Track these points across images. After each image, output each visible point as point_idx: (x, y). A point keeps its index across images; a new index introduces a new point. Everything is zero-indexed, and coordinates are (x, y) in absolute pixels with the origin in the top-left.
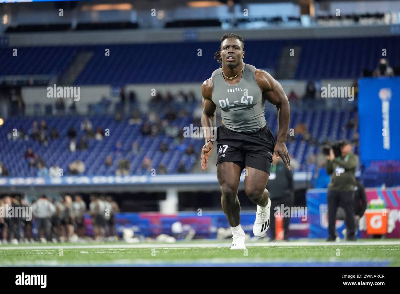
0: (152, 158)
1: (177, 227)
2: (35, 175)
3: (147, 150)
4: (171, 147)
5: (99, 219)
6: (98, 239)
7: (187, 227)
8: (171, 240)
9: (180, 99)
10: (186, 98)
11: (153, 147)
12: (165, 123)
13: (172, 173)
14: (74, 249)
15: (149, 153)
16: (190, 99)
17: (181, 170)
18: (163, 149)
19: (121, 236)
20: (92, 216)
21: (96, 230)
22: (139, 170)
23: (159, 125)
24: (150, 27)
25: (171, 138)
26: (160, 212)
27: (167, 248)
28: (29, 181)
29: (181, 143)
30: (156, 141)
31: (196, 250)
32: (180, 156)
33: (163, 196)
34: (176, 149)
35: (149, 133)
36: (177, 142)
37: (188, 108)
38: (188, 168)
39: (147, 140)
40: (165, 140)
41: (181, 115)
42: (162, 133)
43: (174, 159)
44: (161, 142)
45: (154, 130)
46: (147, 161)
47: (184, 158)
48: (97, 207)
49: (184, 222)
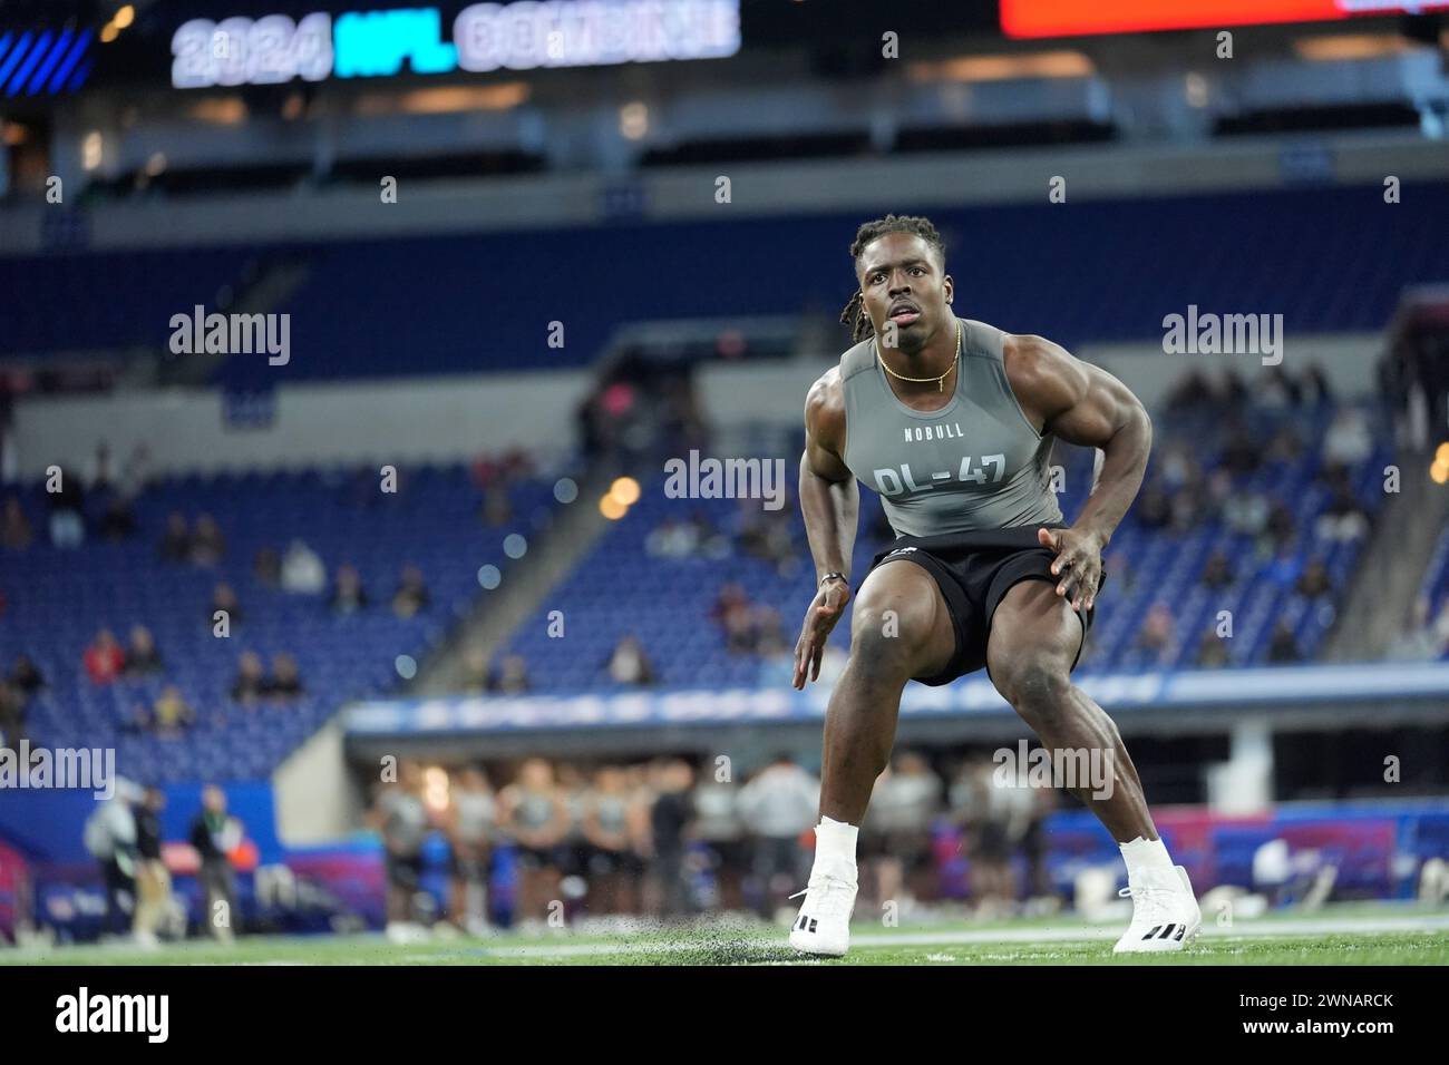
0: (1175, 610)
1: (1271, 861)
2: (751, 682)
3: (1158, 581)
4: (1246, 569)
5: (990, 838)
6: (986, 909)
7: (1307, 860)
8: (1252, 905)
9: (1274, 398)
10: (1294, 391)
11: (1177, 573)
12: (1220, 485)
13: (1250, 662)
14: (902, 947)
15: (1167, 591)
16: (1310, 395)
17: (1282, 651)
18: (1216, 579)
19: (1069, 897)
20: (966, 828)
21: (980, 876)
22: (1129, 657)
23: (1199, 490)
24: (1159, 132)
25: (1244, 539)
26: (1211, 806)
27: (1239, 939)
28: (730, 704)
29: (1278, 554)
30: (1190, 550)
31: (1347, 945)
32: (1278, 603)
33: (1218, 748)
34: (1261, 576)
35: (1164, 520)
36: (1264, 550)
37: (1303, 428)
38: (1304, 645)
39: (1156, 547)
40: (1222, 547)
41: (1280, 450)
42: (1212, 520)
43: (1258, 614)
44: (1206, 550)
45: (1183, 510)
46: (1158, 622)
47: (1293, 611)
48: (983, 795)
49: (1297, 840)
